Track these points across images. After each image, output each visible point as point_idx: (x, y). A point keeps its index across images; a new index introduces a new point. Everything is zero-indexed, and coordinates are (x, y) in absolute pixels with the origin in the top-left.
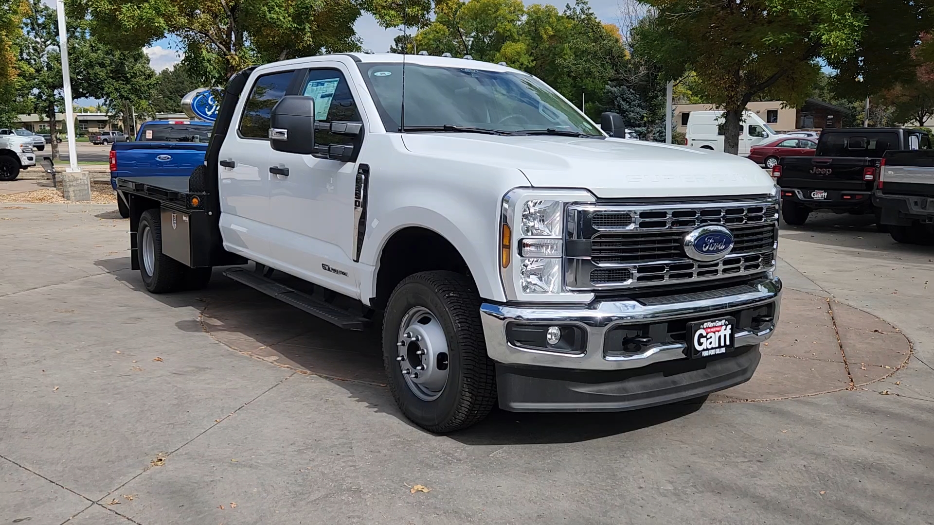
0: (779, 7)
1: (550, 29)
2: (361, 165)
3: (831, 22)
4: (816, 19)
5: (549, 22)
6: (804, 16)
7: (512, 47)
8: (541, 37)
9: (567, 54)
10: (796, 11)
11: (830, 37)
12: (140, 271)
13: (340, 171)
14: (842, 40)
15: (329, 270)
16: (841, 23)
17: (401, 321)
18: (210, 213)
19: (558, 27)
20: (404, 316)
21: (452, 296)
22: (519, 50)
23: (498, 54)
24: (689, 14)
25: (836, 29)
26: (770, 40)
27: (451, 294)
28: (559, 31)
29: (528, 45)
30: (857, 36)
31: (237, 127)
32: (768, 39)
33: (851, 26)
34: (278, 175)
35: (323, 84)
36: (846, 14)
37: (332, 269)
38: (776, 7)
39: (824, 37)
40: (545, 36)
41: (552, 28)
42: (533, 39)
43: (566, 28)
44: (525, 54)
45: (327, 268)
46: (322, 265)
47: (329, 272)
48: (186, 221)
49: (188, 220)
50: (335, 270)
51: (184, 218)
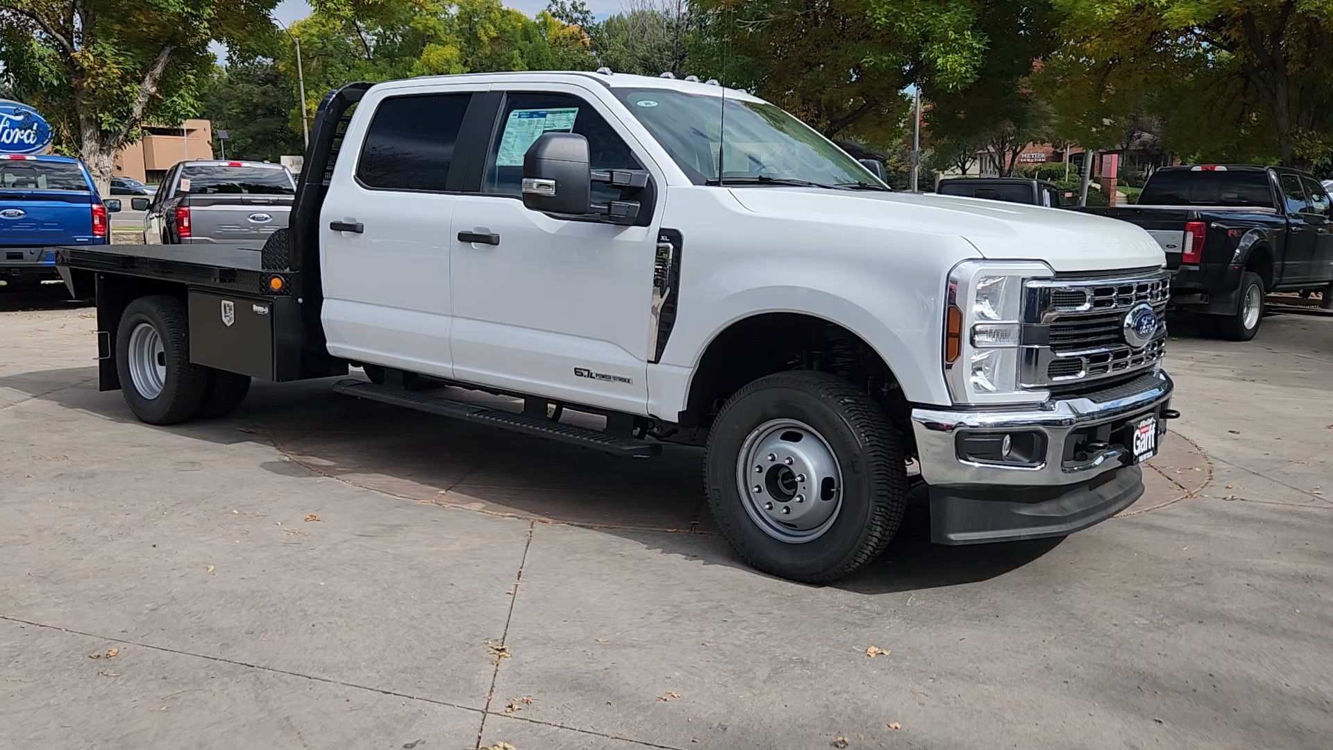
0: (883, 19)
1: (492, 28)
2: (662, 232)
3: (944, 40)
4: (926, 37)
5: (490, 18)
6: (913, 33)
7: (438, 52)
8: (478, 40)
9: (517, 65)
10: (903, 25)
11: (947, 61)
12: (121, 390)
13: (615, 238)
14: (961, 65)
15: (590, 375)
16: (959, 44)
17: (744, 439)
18: (300, 300)
19: (503, 25)
20: (750, 432)
21: (848, 403)
22: (449, 57)
23: (418, 62)
24: (767, 23)
25: (953, 51)
26: (871, 61)
27: (847, 400)
28: (505, 31)
29: (461, 50)
30: (977, 61)
31: (354, 173)
32: (868, 60)
33: (971, 48)
34: (473, 244)
35: (544, 116)
36: (965, 32)
37: (597, 375)
38: (880, 19)
39: (940, 61)
40: (485, 38)
41: (495, 27)
42: (468, 41)
43: (514, 27)
44: (457, 63)
45: (586, 373)
46: (575, 369)
47: (589, 379)
48: (264, 312)
49: (267, 310)
50: (603, 377)
51: (255, 308)
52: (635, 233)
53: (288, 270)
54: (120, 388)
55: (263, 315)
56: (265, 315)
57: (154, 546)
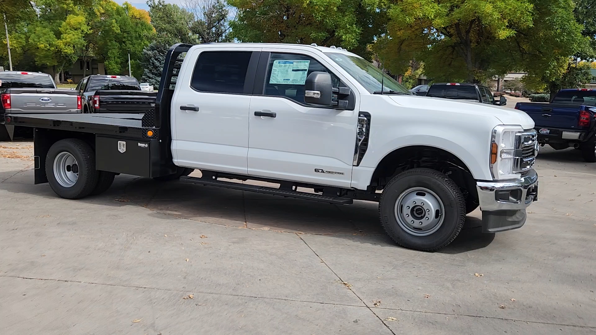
0: (320, 18)
1: (102, 8)
2: (360, 113)
3: (345, 28)
4: (337, 27)
5: (100, 4)
6: (331, 24)
7: (75, 19)
8: (94, 13)
9: (114, 27)
10: (328, 21)
11: (347, 37)
13: (337, 115)
14: (353, 39)
15: (323, 172)
16: (351, 30)
18: (160, 141)
19: (107, 8)
21: (447, 180)
22: (81, 21)
23: (64, 23)
25: (348, 33)
26: (314, 35)
28: (108, 10)
29: (86, 18)
30: (358, 37)
31: (189, 85)
32: (313, 35)
33: (355, 32)
34: (261, 117)
35: (292, 63)
36: (353, 25)
37: (326, 171)
38: (318, 18)
39: (344, 37)
40: (98, 14)
41: (103, 8)
42: (89, 14)
43: (112, 9)
44: (84, 24)
45: (321, 171)
46: (315, 169)
47: (322, 173)
48: (145, 146)
49: (147, 146)
50: (330, 172)
51: (139, 144)
52: (346, 113)
53: (154, 127)
54: (48, 182)
55: (145, 148)
56: (146, 148)
57: (149, 252)
